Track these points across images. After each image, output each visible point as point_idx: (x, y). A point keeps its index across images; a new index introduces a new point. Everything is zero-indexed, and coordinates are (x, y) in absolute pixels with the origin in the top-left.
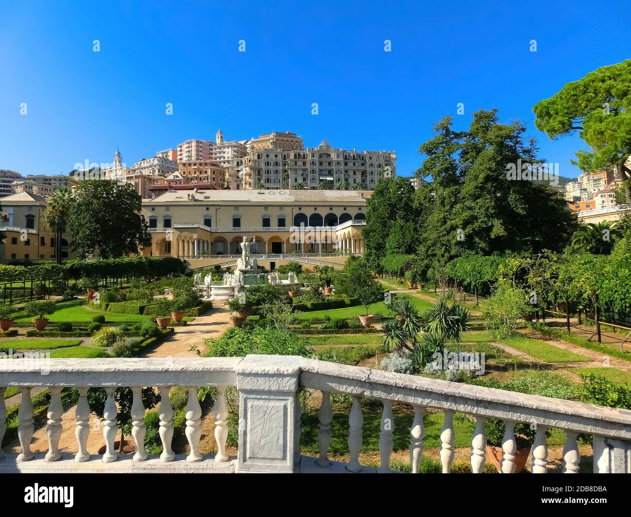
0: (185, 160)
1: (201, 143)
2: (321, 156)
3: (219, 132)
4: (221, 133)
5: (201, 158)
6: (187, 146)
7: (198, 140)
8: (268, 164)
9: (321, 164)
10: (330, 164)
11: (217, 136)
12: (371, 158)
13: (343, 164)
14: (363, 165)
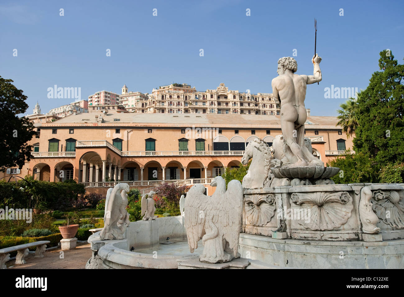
0: (95, 104)
1: (109, 94)
2: (219, 97)
3: (124, 86)
4: (126, 87)
5: (109, 103)
6: (96, 96)
7: (107, 91)
8: (170, 103)
9: (219, 104)
10: (227, 104)
11: (123, 90)
12: (263, 99)
13: (239, 104)
14: (256, 105)
